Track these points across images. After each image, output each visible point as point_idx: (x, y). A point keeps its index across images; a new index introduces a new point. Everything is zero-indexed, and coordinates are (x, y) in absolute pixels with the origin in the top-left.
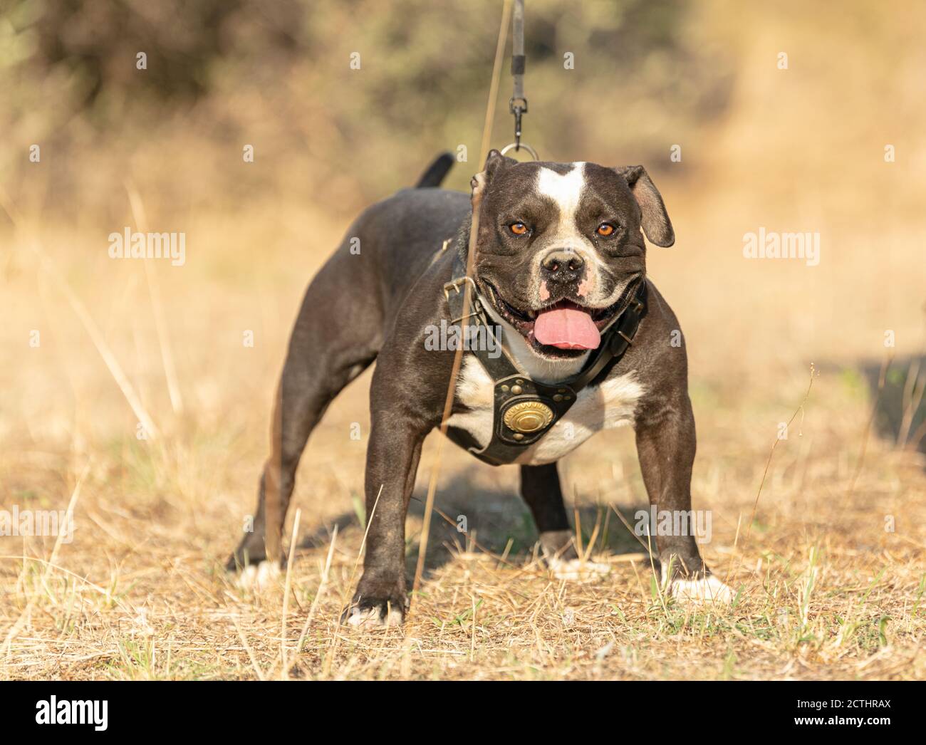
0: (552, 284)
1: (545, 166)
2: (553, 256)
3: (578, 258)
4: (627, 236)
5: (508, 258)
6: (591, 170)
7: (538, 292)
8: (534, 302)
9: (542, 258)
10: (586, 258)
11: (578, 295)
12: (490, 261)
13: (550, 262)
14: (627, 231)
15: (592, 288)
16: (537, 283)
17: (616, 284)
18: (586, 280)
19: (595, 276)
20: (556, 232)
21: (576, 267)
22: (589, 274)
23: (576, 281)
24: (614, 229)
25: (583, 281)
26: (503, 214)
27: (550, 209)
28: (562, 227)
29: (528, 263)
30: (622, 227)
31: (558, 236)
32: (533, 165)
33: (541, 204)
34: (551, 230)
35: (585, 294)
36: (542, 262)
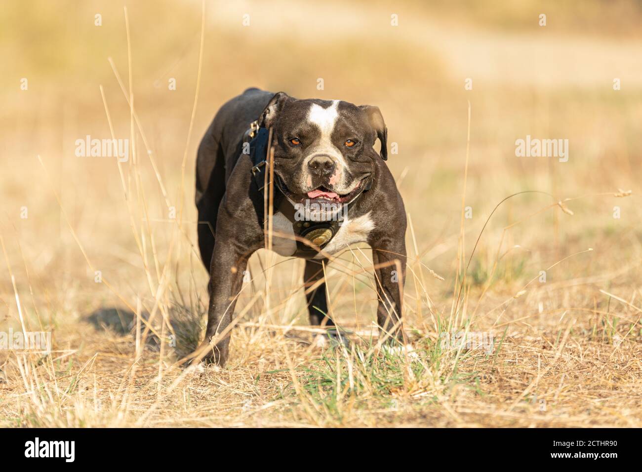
0: (314, 176)
1: (315, 103)
2: (315, 159)
3: (331, 161)
4: (363, 149)
5: (290, 160)
6: (342, 106)
7: (306, 181)
8: (304, 188)
9: (309, 160)
10: (336, 161)
11: (329, 184)
12: (278, 162)
13: (313, 163)
14: (363, 145)
15: (338, 180)
16: (305, 176)
17: (353, 180)
18: (335, 175)
19: (341, 174)
20: (318, 145)
21: (329, 166)
22: (337, 172)
23: (329, 175)
24: (355, 143)
25: (333, 175)
26: (286, 132)
27: (315, 131)
28: (323, 142)
29: (300, 164)
30: (360, 143)
31: (320, 147)
32: (308, 101)
33: (309, 128)
34: (315, 143)
35: (334, 184)
36: (309, 163)
